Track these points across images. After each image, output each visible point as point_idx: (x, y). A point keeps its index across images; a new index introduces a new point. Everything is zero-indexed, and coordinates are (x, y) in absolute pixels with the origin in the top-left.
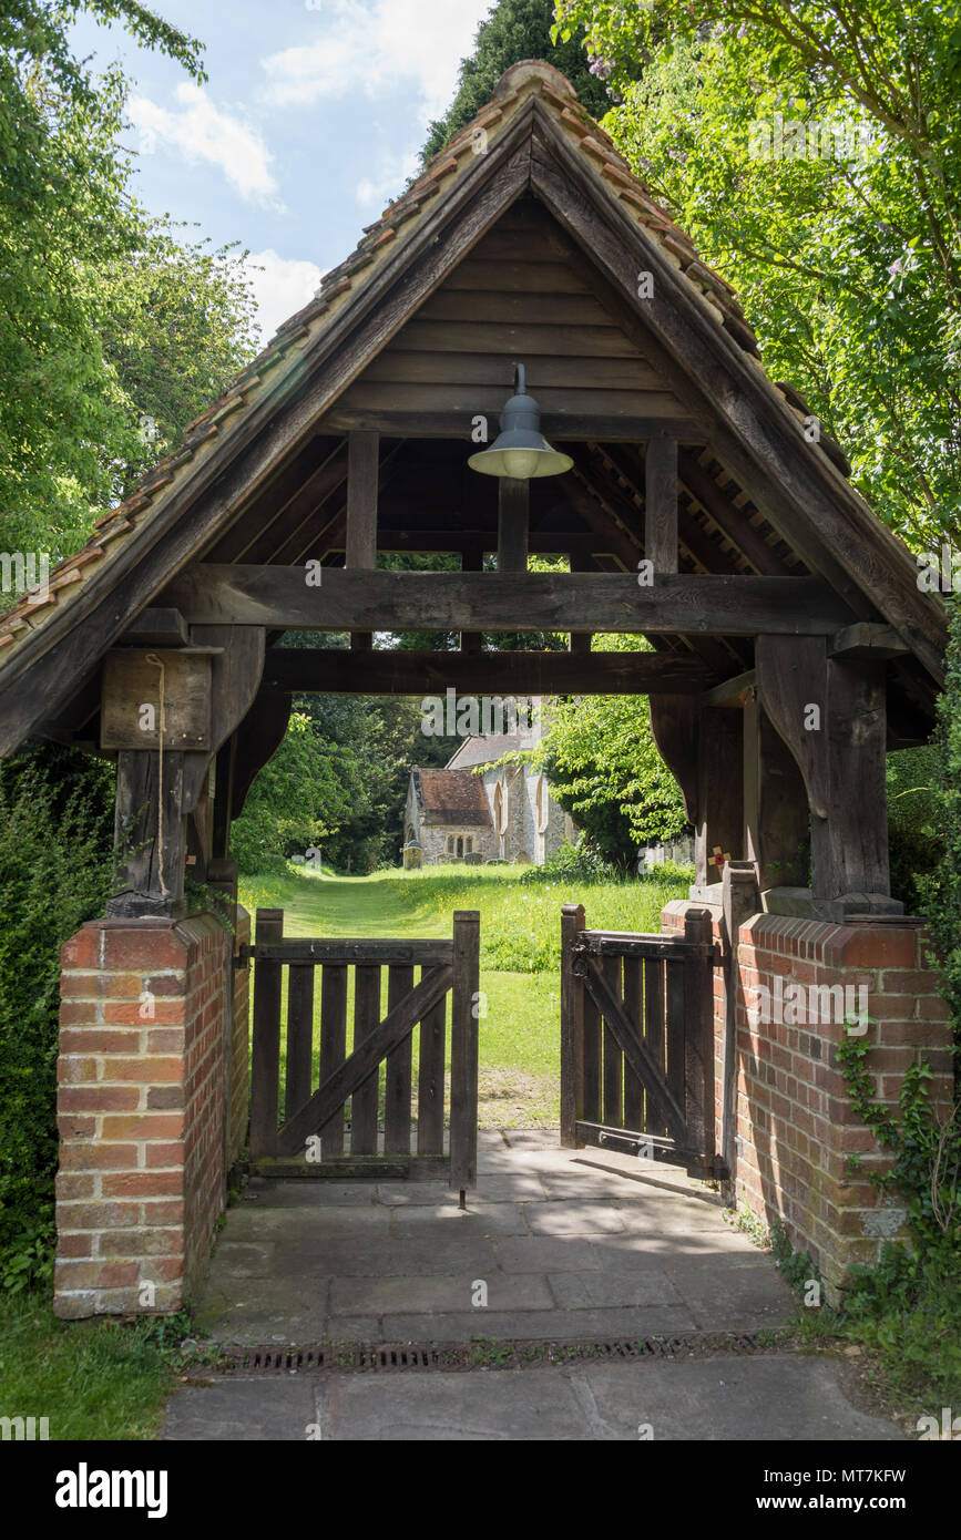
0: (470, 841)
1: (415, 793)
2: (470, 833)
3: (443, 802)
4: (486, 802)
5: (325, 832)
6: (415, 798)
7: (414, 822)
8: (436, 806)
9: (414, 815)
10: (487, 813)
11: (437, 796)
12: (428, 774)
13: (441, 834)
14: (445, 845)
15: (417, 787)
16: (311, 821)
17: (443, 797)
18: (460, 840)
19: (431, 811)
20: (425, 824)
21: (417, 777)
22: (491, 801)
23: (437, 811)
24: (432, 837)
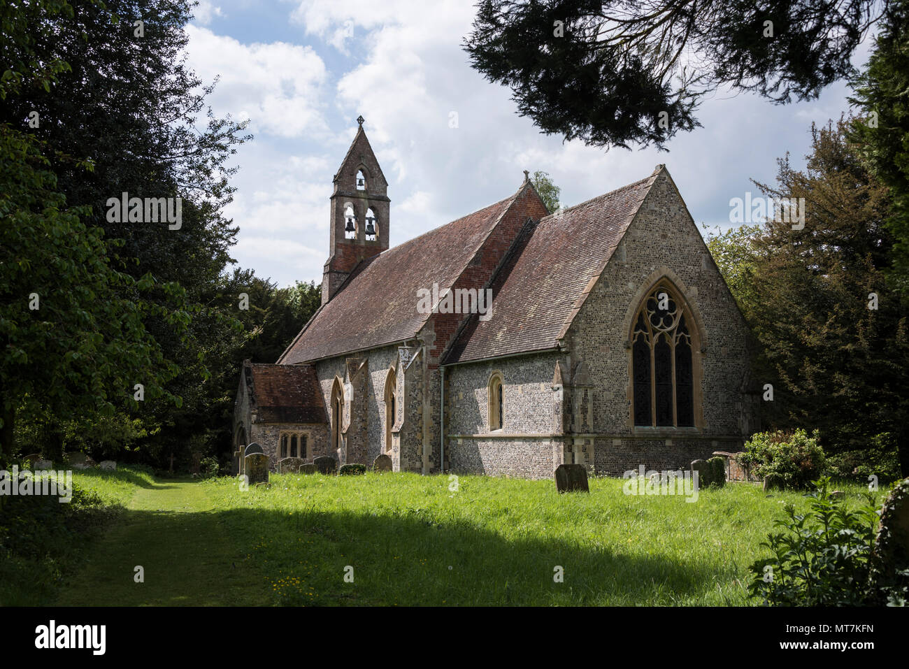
0: (304, 439)
1: (246, 389)
2: (304, 432)
3: (276, 399)
4: (322, 399)
5: (144, 432)
6: (246, 394)
7: (245, 420)
8: (270, 402)
9: (247, 414)
10: (324, 410)
11: (270, 393)
12: (260, 370)
13: (274, 433)
14: (278, 444)
15: (249, 383)
16: (127, 420)
17: (276, 394)
18: (294, 439)
19: (264, 408)
20: (257, 422)
21: (248, 372)
22: (327, 398)
23: (270, 408)
24: (264, 436)
